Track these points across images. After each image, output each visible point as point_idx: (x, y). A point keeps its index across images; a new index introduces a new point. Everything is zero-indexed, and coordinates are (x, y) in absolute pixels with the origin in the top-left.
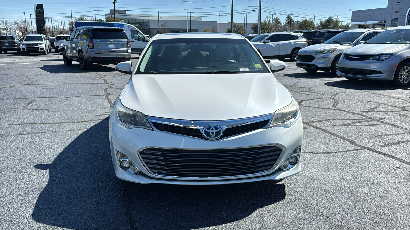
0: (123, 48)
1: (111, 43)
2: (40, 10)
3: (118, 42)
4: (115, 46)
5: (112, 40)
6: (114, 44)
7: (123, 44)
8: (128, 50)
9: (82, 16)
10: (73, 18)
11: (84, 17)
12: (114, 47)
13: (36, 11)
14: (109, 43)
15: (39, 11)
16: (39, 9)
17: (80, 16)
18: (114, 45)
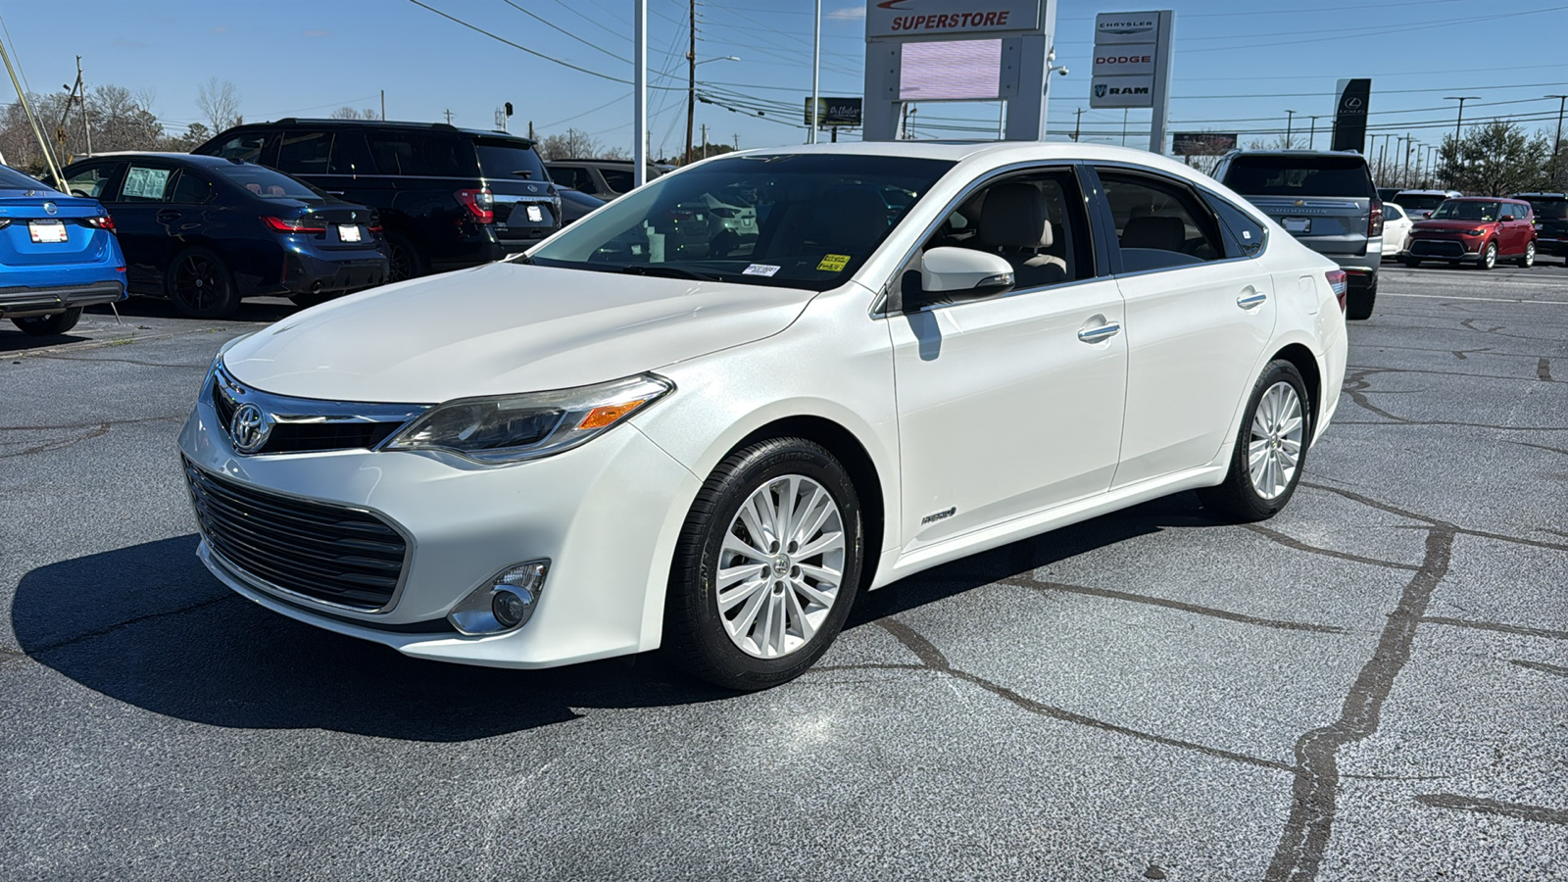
0: (1343, 234)
1: (1294, 212)
2: (1357, 102)
3: (1325, 211)
4: (1310, 227)
5: (1299, 200)
6: (1308, 217)
7: (1347, 217)
8: (1367, 242)
9: (1502, 120)
10: (1462, 128)
11: (1508, 122)
12: (1307, 230)
13: (1341, 106)
14: (1285, 212)
15: (1351, 104)
16: (1356, 95)
17: (1492, 120)
18: (1308, 222)
